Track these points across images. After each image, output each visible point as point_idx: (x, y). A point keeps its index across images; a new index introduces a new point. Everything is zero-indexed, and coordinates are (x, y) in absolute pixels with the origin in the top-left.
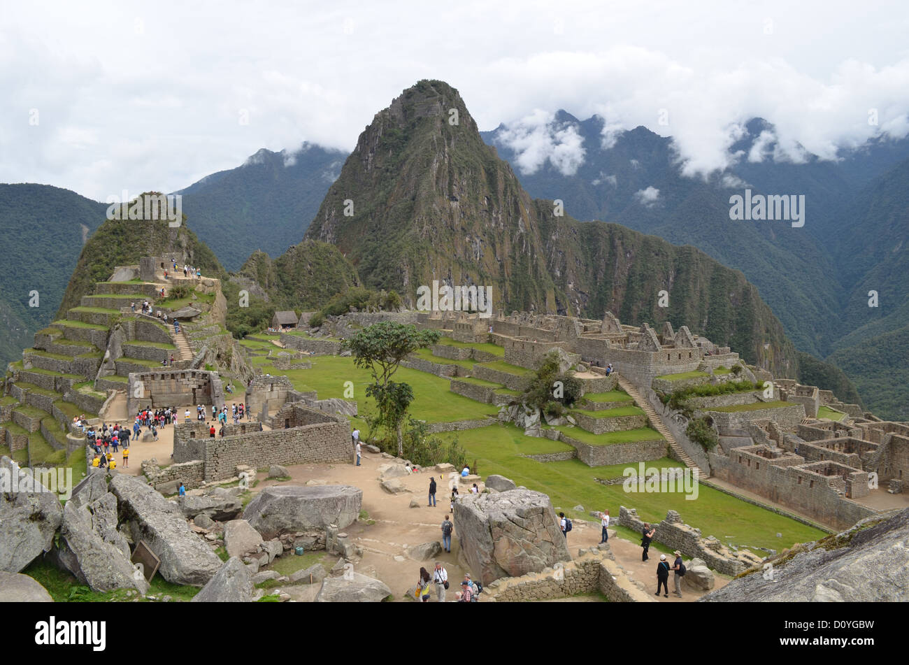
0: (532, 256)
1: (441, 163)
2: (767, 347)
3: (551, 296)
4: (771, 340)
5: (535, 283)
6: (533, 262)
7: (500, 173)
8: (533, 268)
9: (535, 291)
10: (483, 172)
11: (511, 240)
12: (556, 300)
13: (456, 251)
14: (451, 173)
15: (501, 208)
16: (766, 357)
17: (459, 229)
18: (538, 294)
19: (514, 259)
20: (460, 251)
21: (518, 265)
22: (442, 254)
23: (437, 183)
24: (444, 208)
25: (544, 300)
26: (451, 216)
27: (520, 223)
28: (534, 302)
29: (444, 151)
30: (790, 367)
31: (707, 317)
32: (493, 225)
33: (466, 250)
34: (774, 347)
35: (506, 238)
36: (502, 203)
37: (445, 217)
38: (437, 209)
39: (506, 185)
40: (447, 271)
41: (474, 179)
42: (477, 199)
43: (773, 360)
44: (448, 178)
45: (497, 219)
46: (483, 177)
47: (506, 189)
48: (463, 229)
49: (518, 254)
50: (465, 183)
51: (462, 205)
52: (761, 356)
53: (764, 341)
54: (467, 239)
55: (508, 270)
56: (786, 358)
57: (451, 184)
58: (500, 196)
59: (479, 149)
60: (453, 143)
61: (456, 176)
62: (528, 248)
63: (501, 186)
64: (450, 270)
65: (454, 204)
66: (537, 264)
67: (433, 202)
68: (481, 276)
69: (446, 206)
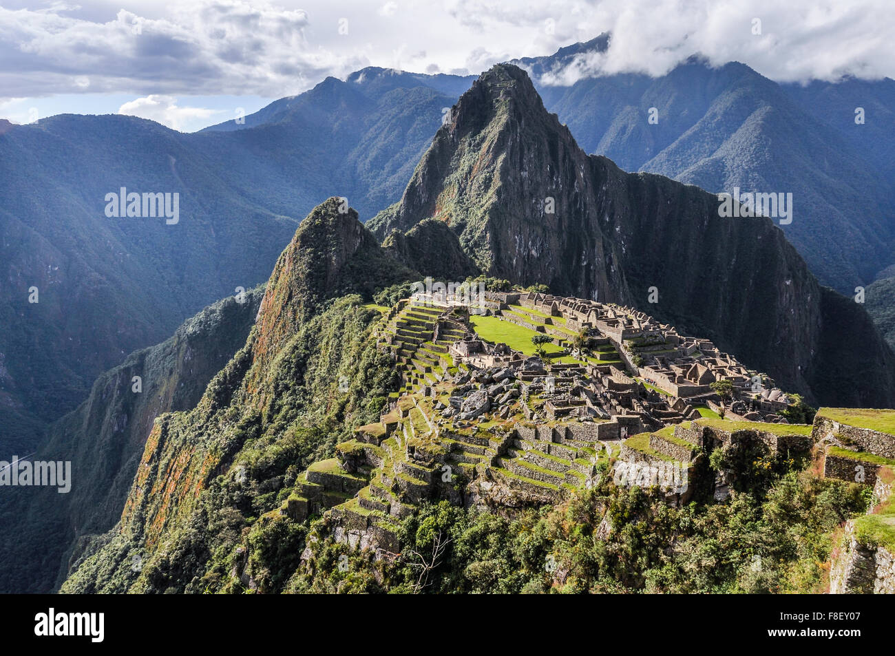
0: (585, 210)
1: (514, 141)
2: (788, 283)
3: (599, 244)
4: (794, 277)
5: (586, 234)
6: (585, 216)
7: (560, 143)
8: (585, 221)
9: (587, 241)
10: (546, 143)
11: (568, 199)
12: (604, 246)
13: (525, 211)
14: (522, 150)
15: (561, 173)
16: (787, 292)
17: (527, 193)
18: (589, 242)
19: (570, 214)
20: (528, 211)
21: (573, 219)
22: (514, 215)
23: (510, 159)
24: (516, 178)
25: (594, 247)
26: (522, 184)
27: (575, 185)
28: (585, 249)
29: (517, 132)
30: (811, 300)
31: (735, 256)
32: (554, 187)
33: (532, 210)
34: (795, 283)
35: (563, 197)
36: (561, 169)
37: (517, 185)
38: (511, 180)
39: (565, 153)
40: (518, 229)
41: (539, 152)
42: (541, 168)
43: (793, 294)
44: (519, 154)
45: (557, 182)
46: (546, 148)
47: (564, 157)
48: (530, 193)
49: (573, 209)
50: (532, 156)
51: (530, 173)
52: (782, 290)
53: (785, 278)
54: (534, 201)
55: (565, 224)
56: (808, 292)
57: (521, 159)
58: (560, 164)
59: (543, 124)
60: (523, 122)
61: (526, 152)
62: (581, 207)
63: (561, 154)
64: (520, 228)
65: (525, 174)
66: (588, 218)
67: (508, 174)
68: (544, 230)
69: (518, 176)
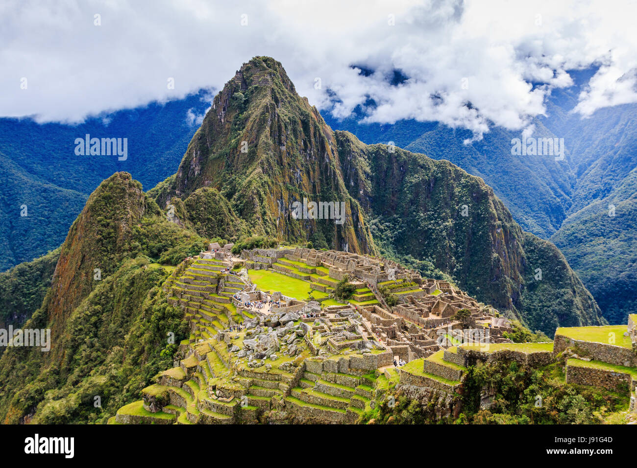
0: (334, 177)
1: (273, 120)
2: (499, 231)
4: (503, 226)
6: (334, 182)
8: (335, 185)
10: (300, 123)
11: (320, 168)
12: (351, 207)
14: (279, 128)
15: (313, 147)
16: (498, 238)
17: (286, 165)
19: (322, 181)
20: (287, 179)
21: (325, 185)
22: (276, 183)
23: (271, 135)
24: (276, 152)
26: (281, 156)
27: (325, 156)
29: (275, 113)
30: (517, 243)
33: (291, 178)
34: (504, 231)
35: (316, 167)
36: (313, 143)
37: (277, 157)
38: (272, 153)
40: (280, 195)
41: (295, 129)
42: (297, 143)
43: (503, 240)
44: (278, 131)
45: (310, 154)
46: (300, 126)
49: (324, 178)
50: (289, 132)
51: (288, 148)
52: (495, 237)
53: (496, 227)
54: (292, 171)
55: (319, 188)
56: (514, 238)
57: (280, 135)
58: (312, 138)
59: (296, 105)
61: (283, 129)
63: (312, 131)
67: (269, 149)
68: (301, 195)
69: (278, 150)
